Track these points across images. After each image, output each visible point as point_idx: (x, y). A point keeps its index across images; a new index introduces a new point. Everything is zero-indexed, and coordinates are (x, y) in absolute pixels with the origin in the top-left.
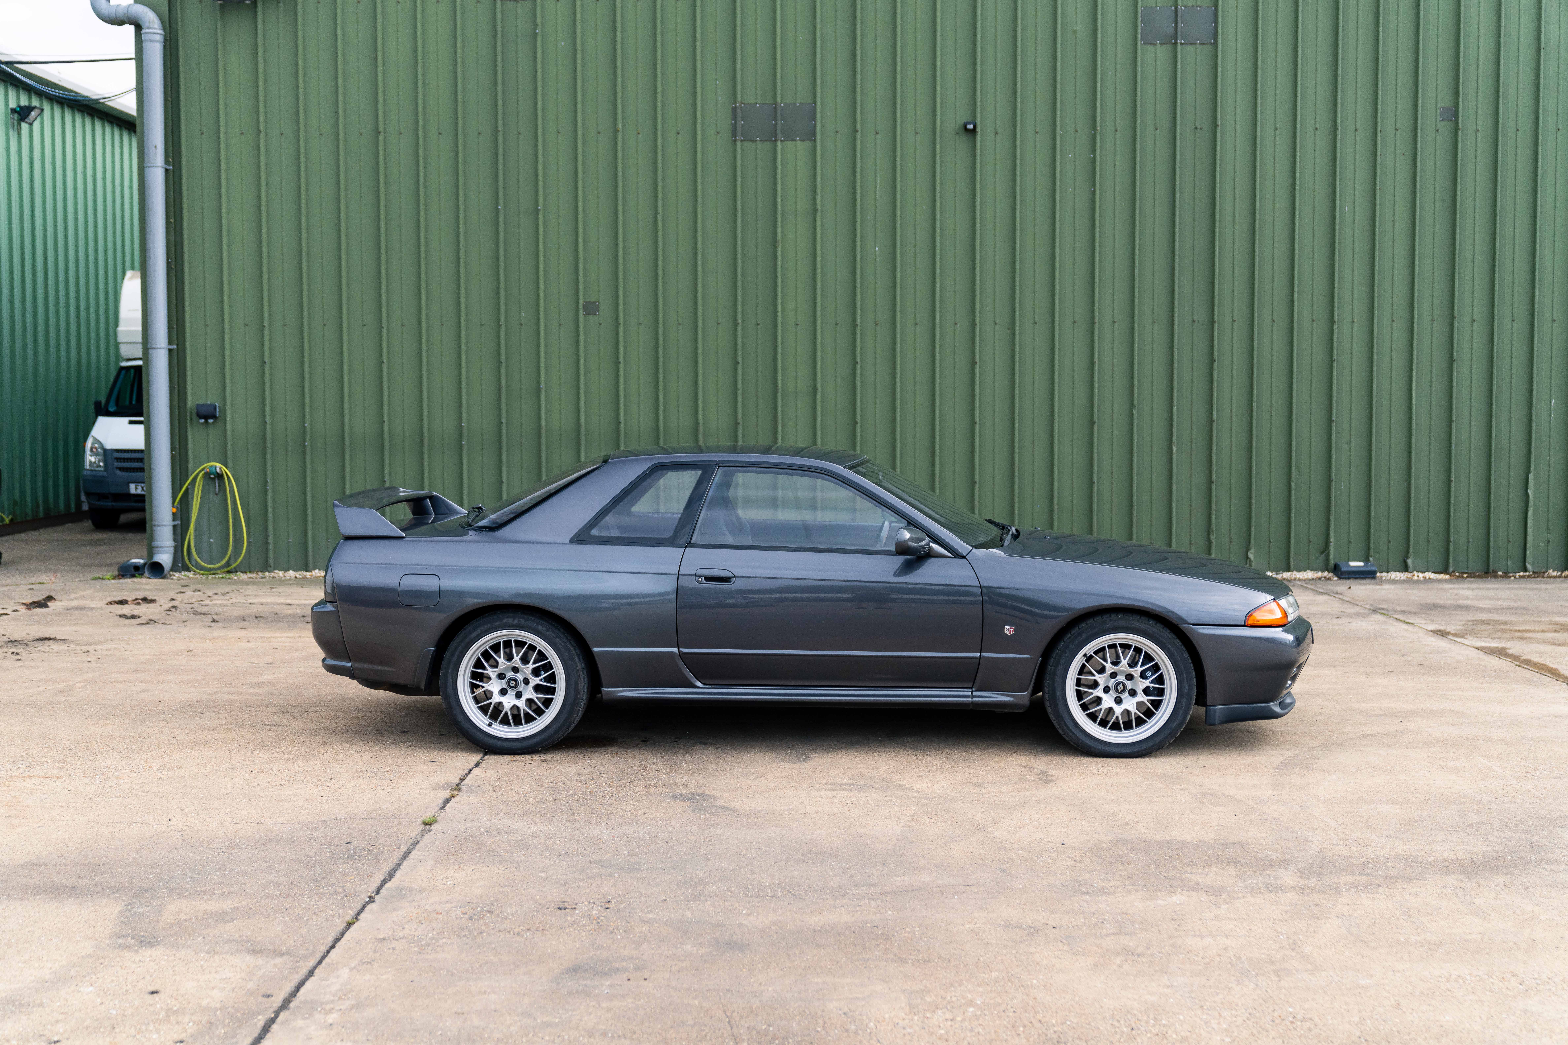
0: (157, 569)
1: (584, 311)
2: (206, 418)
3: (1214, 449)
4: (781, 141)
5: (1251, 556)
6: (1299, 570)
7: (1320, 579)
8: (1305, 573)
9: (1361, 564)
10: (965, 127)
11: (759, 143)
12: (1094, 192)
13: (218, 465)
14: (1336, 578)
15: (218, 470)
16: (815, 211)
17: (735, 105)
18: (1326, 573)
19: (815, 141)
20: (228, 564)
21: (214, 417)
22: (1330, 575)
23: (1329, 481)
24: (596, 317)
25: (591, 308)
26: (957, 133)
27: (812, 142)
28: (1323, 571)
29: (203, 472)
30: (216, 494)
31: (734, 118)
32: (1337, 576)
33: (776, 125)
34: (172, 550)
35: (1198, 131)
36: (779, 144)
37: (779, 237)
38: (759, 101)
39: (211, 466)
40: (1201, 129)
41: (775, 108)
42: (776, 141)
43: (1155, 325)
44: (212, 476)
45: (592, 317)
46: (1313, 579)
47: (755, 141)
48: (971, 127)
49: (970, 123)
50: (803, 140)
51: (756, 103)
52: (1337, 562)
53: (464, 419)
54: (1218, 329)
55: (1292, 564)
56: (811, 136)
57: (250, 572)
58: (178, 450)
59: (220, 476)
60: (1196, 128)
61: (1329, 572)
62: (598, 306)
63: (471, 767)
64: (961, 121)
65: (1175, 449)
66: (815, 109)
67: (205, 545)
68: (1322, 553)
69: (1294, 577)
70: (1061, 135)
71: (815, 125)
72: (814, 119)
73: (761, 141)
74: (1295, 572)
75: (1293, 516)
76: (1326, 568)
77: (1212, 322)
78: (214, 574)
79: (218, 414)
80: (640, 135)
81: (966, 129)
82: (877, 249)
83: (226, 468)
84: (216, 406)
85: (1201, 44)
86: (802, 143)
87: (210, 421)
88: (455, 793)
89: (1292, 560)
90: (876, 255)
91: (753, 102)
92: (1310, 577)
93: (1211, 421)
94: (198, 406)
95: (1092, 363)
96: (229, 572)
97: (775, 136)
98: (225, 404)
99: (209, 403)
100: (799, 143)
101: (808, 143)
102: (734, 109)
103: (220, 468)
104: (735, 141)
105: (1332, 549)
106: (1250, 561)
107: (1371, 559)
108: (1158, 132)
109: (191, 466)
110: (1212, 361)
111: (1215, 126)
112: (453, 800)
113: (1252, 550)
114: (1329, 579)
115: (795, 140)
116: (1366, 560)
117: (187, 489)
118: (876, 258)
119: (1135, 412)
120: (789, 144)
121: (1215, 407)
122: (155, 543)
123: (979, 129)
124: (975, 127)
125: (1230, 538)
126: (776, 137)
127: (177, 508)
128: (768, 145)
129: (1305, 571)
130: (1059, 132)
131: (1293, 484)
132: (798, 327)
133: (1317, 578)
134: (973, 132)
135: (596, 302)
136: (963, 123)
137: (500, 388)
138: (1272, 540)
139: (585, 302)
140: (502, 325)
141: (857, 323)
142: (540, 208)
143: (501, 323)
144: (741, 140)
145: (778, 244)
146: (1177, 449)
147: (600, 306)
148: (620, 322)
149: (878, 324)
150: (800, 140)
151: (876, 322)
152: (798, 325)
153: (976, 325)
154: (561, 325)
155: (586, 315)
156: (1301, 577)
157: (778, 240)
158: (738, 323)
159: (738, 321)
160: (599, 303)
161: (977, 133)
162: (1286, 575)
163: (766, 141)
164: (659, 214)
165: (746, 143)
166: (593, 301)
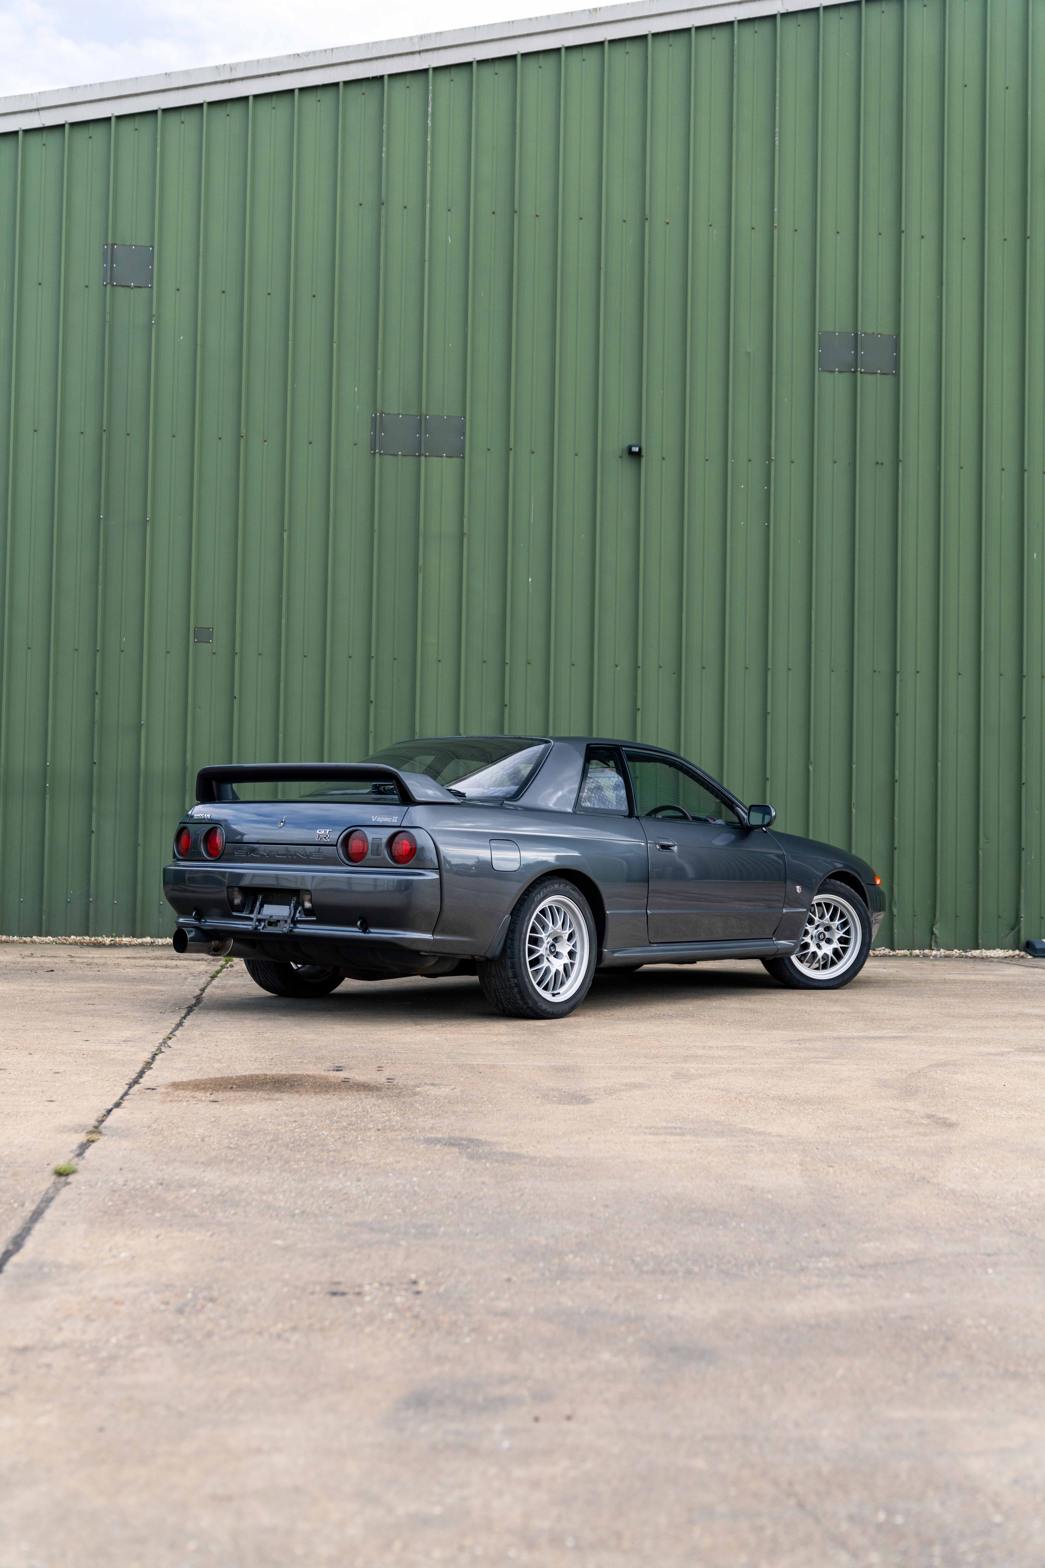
1: (195, 638)
3: (896, 811)
4: (426, 456)
5: (936, 931)
6: (988, 949)
7: (1013, 957)
8: (995, 951)
10: (630, 449)
11: (401, 458)
12: (768, 526)
14: (1030, 957)
16: (462, 535)
17: (376, 415)
18: (1017, 952)
19: (463, 458)
22: (1023, 953)
23: (1020, 849)
24: (209, 645)
25: (203, 635)
26: (620, 457)
27: (460, 459)
28: (1014, 950)
31: (374, 428)
32: (1031, 955)
33: (420, 439)
35: (879, 467)
36: (423, 458)
37: (421, 563)
38: (402, 412)
40: (882, 464)
41: (421, 419)
42: (419, 456)
43: (833, 674)
45: (204, 645)
46: (1006, 957)
47: (397, 455)
48: (636, 449)
49: (635, 446)
50: (451, 457)
51: (399, 414)
52: (1030, 939)
53: (50, 758)
54: (901, 680)
55: (980, 941)
56: (459, 453)
60: (877, 463)
61: (1020, 950)
62: (212, 633)
63: (110, 1107)
64: (624, 443)
65: (854, 811)
66: (464, 423)
68: (1013, 929)
69: (984, 954)
70: (733, 464)
71: (464, 441)
72: (464, 434)
73: (403, 455)
74: (984, 951)
75: (981, 887)
76: (1016, 947)
77: (895, 672)
80: (266, 443)
81: (631, 452)
82: (530, 580)
85: (881, 374)
86: (448, 459)
88: (94, 1136)
89: (980, 936)
90: (528, 586)
91: (396, 412)
92: (1002, 955)
93: (894, 781)
95: (765, 714)
100: (444, 458)
101: (456, 461)
102: (374, 420)
104: (374, 454)
105: (1022, 925)
106: (936, 937)
108: (836, 465)
110: (895, 714)
111: (897, 461)
112: (94, 1145)
113: (938, 925)
114: (1022, 957)
115: (442, 457)
118: (528, 589)
119: (811, 768)
120: (435, 460)
121: (897, 765)
123: (644, 453)
124: (640, 450)
125: (914, 912)
126: (420, 452)
128: (411, 460)
129: (994, 949)
130: (731, 460)
131: (981, 852)
132: (440, 664)
133: (1010, 956)
134: (639, 455)
135: (210, 628)
136: (627, 445)
137: (93, 722)
138: (958, 915)
139: (196, 628)
140: (98, 651)
141: (507, 662)
142: (148, 519)
143: (98, 649)
144: (381, 454)
145: (419, 570)
146: (856, 811)
147: (214, 632)
148: (236, 652)
149: (529, 663)
150: (447, 457)
151: (527, 662)
152: (440, 661)
153: (639, 667)
154: (168, 652)
155: (197, 642)
156: (992, 955)
157: (419, 565)
158: (373, 657)
159: (372, 655)
160: (213, 629)
161: (643, 456)
162: (976, 953)
163: (409, 455)
164: (286, 531)
165: (386, 457)
166: (206, 626)
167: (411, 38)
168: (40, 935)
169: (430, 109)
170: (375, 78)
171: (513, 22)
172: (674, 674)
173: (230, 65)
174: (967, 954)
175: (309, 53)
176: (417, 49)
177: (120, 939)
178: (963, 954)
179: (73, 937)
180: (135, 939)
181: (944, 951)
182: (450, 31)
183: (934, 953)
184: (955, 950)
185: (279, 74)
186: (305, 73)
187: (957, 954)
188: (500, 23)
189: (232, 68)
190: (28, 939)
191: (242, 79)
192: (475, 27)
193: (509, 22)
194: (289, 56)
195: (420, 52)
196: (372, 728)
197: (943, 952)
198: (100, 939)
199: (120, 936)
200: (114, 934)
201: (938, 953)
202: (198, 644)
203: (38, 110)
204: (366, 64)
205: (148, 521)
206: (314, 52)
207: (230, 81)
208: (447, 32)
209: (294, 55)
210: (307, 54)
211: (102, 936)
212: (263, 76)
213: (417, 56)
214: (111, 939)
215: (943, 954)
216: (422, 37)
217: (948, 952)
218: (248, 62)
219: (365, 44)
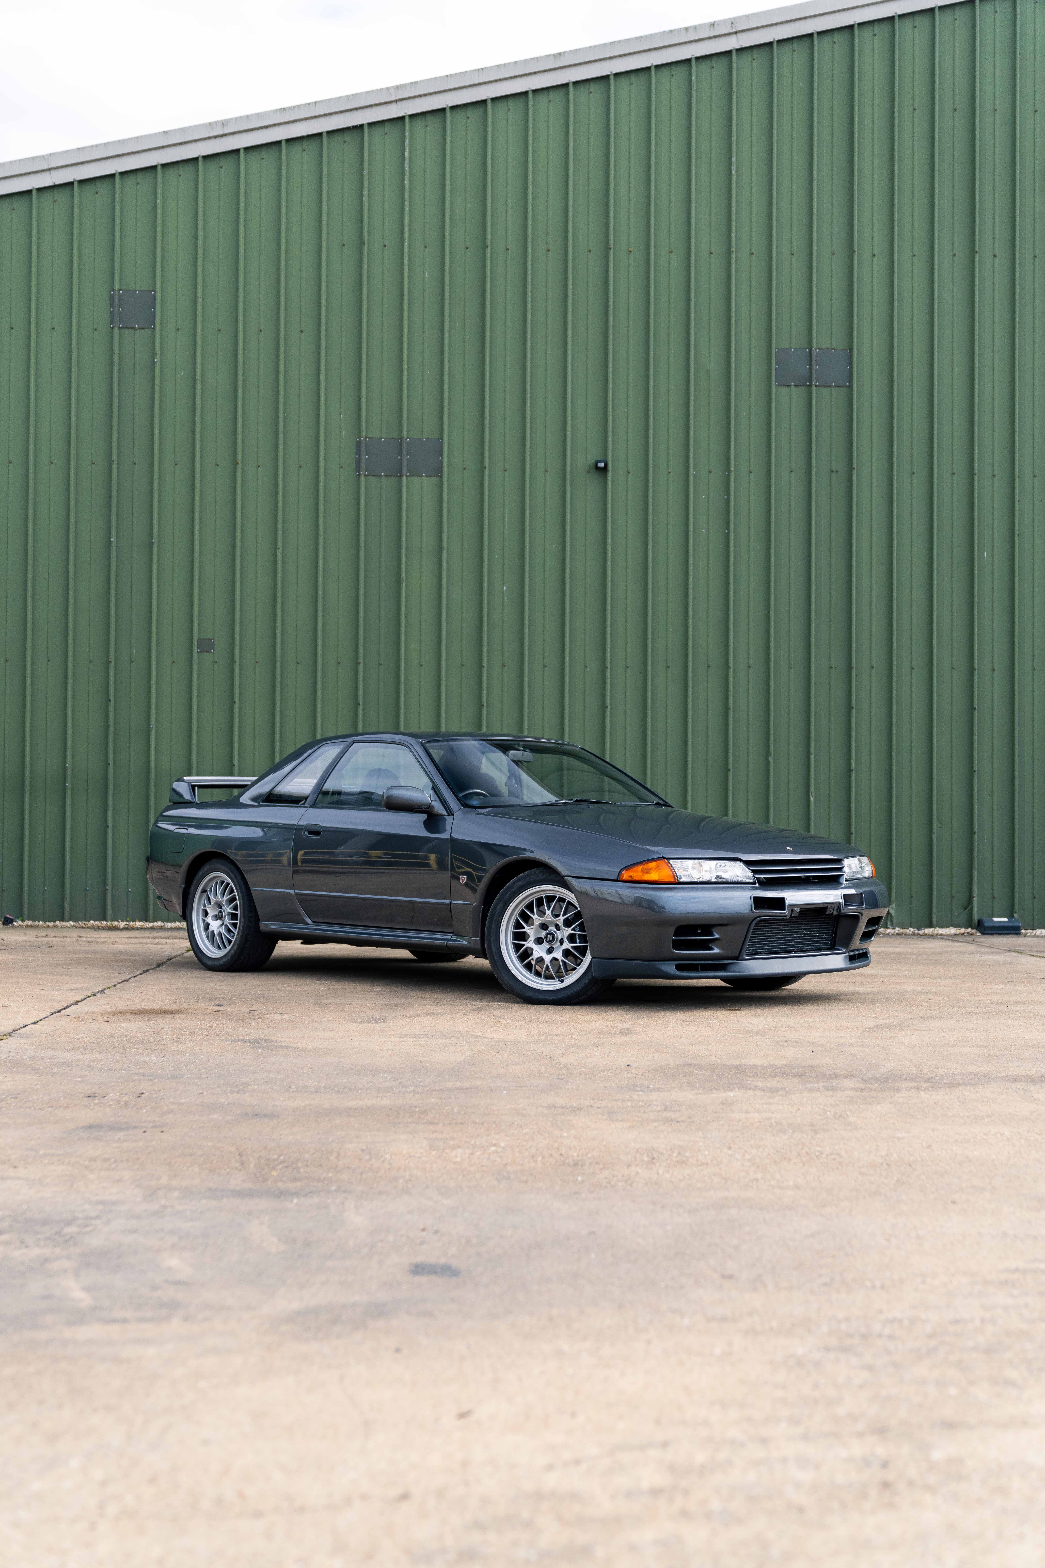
1: (198, 648)
3: (853, 799)
4: (407, 476)
5: (892, 911)
6: (942, 927)
7: (963, 934)
8: (947, 929)
9: (1005, 919)
10: (596, 465)
11: (384, 479)
12: (728, 534)
14: (979, 934)
16: (440, 549)
17: (360, 439)
18: (969, 930)
19: (441, 477)
22: (974, 931)
23: (972, 833)
24: (211, 655)
25: (206, 646)
26: (587, 473)
27: (439, 478)
28: (966, 928)
31: (358, 452)
32: (980, 932)
33: (401, 460)
35: (834, 474)
36: (404, 479)
37: (403, 575)
38: (384, 436)
40: (837, 471)
41: (401, 443)
42: (401, 476)
43: (792, 671)
45: (207, 654)
46: (956, 935)
47: (380, 476)
48: (602, 465)
49: (601, 462)
50: (430, 476)
51: (382, 438)
52: (981, 918)
53: (69, 760)
54: (856, 676)
55: (934, 920)
56: (438, 472)
60: (832, 471)
61: (972, 928)
62: (214, 644)
63: (28, 1024)
64: (591, 460)
65: (812, 799)
66: (441, 445)
69: (936, 932)
70: (694, 476)
71: (442, 461)
72: (441, 455)
73: (385, 476)
74: (937, 929)
75: (935, 869)
76: (969, 924)
77: (850, 668)
80: (260, 468)
81: (597, 468)
82: (505, 588)
85: (836, 386)
86: (428, 478)
89: (934, 916)
90: (504, 595)
91: (379, 436)
92: (952, 932)
93: (850, 771)
95: (727, 709)
97: (401, 472)
100: (424, 478)
101: (434, 480)
102: (359, 444)
104: (359, 475)
105: (976, 904)
106: (891, 916)
107: (1015, 915)
108: (793, 474)
110: (850, 708)
111: (850, 468)
113: (893, 906)
114: (972, 934)
115: (422, 476)
116: (1011, 916)
118: (504, 597)
119: (770, 760)
120: (415, 479)
121: (853, 755)
123: (610, 468)
124: (606, 465)
128: (393, 480)
129: (948, 927)
130: (692, 472)
131: (934, 837)
132: (422, 668)
133: (960, 934)
134: (605, 469)
135: (212, 639)
136: (594, 461)
137: (107, 727)
138: (913, 895)
139: (200, 639)
140: (111, 662)
141: (484, 665)
142: (153, 541)
143: (110, 660)
144: (365, 475)
145: (402, 581)
146: (814, 799)
148: (236, 660)
149: (505, 666)
150: (426, 476)
151: (503, 664)
152: (422, 665)
153: (607, 668)
154: (174, 662)
155: (200, 652)
156: (944, 933)
157: (402, 577)
158: (360, 663)
159: (360, 661)
160: (214, 640)
161: (609, 471)
162: (928, 931)
163: (391, 476)
164: (279, 549)
165: (370, 478)
166: (208, 638)
167: (388, 89)
168: (62, 920)
169: (407, 154)
170: (355, 127)
171: (482, 69)
172: (640, 673)
173: (222, 121)
174: (920, 932)
175: (294, 107)
176: (393, 98)
177: (134, 923)
178: (916, 932)
179: (92, 922)
180: (147, 923)
181: (899, 929)
182: (424, 80)
183: (888, 931)
184: (910, 929)
185: (267, 127)
186: (291, 126)
187: (911, 933)
188: (471, 71)
189: (224, 123)
190: (51, 924)
191: (234, 133)
192: (447, 76)
193: (479, 69)
194: (276, 111)
195: (396, 101)
197: (897, 930)
198: (116, 923)
199: (134, 921)
200: (128, 919)
201: (893, 931)
202: (201, 654)
203: (49, 170)
204: (347, 114)
205: (154, 543)
206: (299, 106)
207: (222, 136)
208: (421, 81)
209: (280, 109)
210: (292, 108)
211: (118, 921)
212: (252, 130)
213: (394, 106)
214: (125, 923)
215: (897, 932)
216: (398, 88)
217: (902, 931)
218: (238, 117)
219: (345, 96)
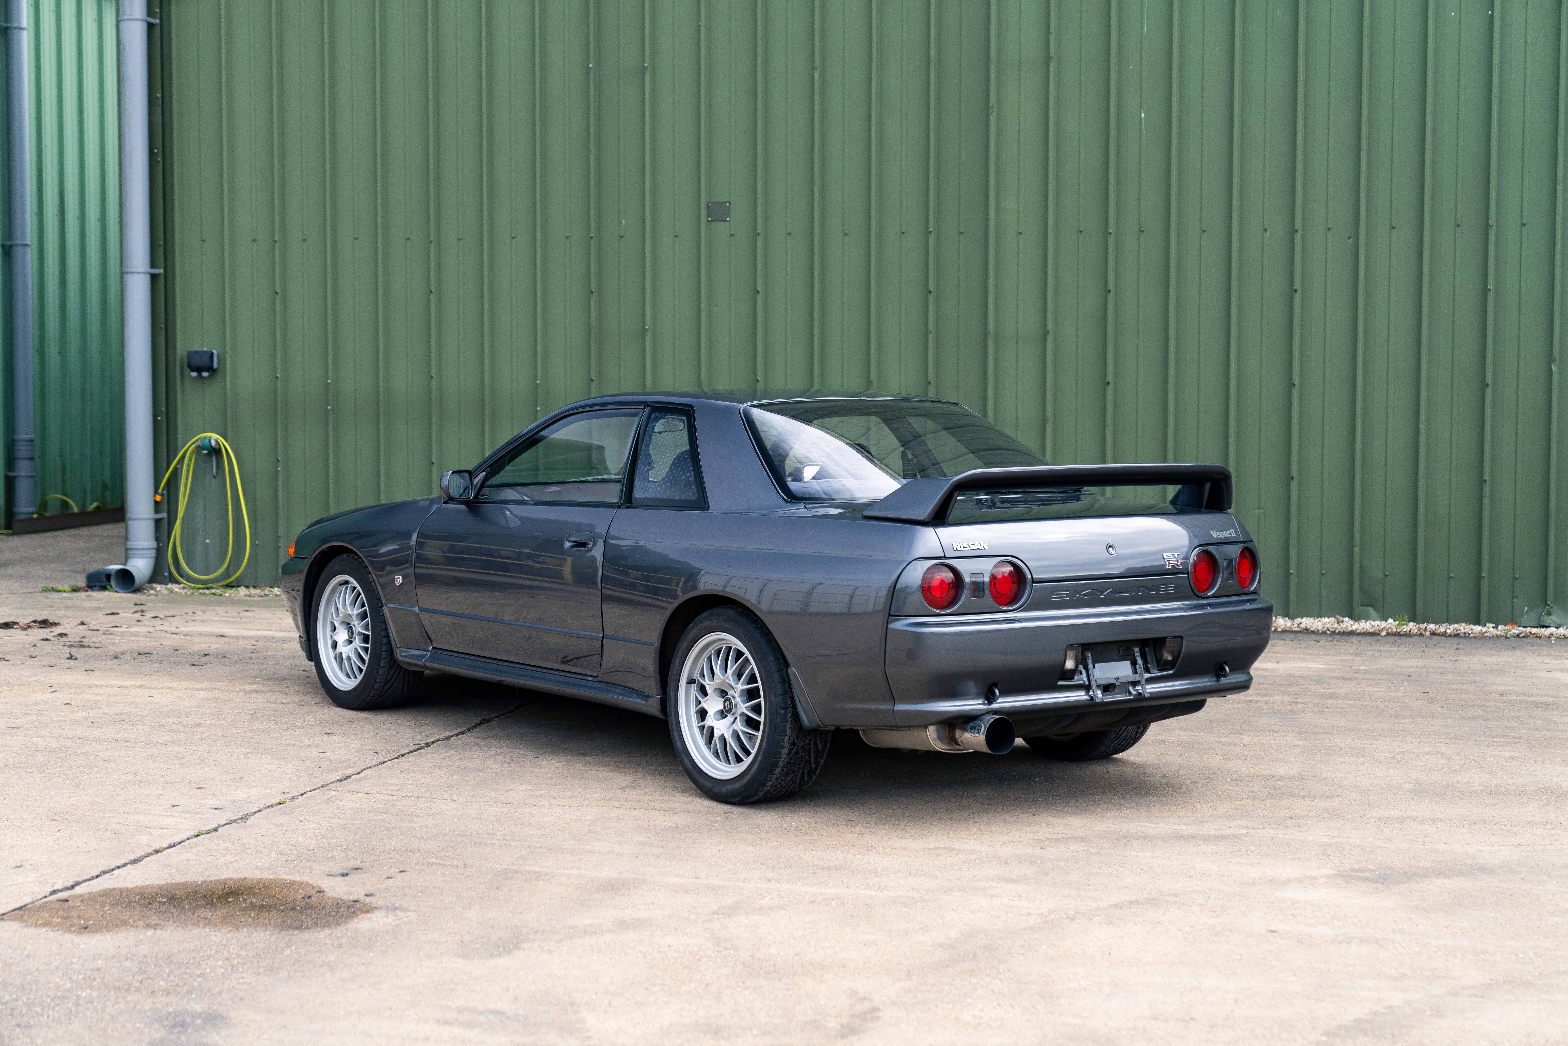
0: (126, 579)
1: (708, 215)
2: (199, 370)
12: (1492, 17)
13: (214, 436)
15: (213, 443)
16: (1048, 59)
20: (227, 574)
21: (210, 369)
24: (726, 224)
25: (718, 212)
29: (194, 445)
30: (215, 478)
34: (153, 553)
37: (993, 100)
39: (205, 438)
44: (205, 452)
45: (720, 224)
57: (255, 587)
58: (164, 415)
59: (216, 452)
62: (729, 208)
67: (199, 548)
78: (208, 589)
79: (215, 365)
82: (1143, 115)
83: (226, 440)
84: (212, 353)
87: (205, 374)
90: (1140, 124)
94: (190, 354)
96: (229, 586)
98: (225, 352)
99: (205, 349)
103: (216, 441)
109: (180, 437)
117: (176, 469)
118: (1141, 129)
119: (1554, 369)
122: (131, 544)
127: (162, 495)
132: (1021, 237)
135: (727, 203)
137: (589, 329)
139: (710, 202)
140: (592, 238)
141: (1110, 231)
142: (646, 65)
143: (592, 235)
145: (991, 110)
147: (732, 207)
148: (758, 232)
149: (1142, 231)
151: (1140, 229)
152: (1020, 233)
153: (1297, 231)
154: (676, 236)
155: (711, 221)
157: (991, 104)
158: (931, 232)
159: (931, 229)
160: (730, 203)
164: (816, 69)
166: (721, 200)
172: (1350, 238)
196: (931, 327)
202: (712, 223)
205: (647, 67)
